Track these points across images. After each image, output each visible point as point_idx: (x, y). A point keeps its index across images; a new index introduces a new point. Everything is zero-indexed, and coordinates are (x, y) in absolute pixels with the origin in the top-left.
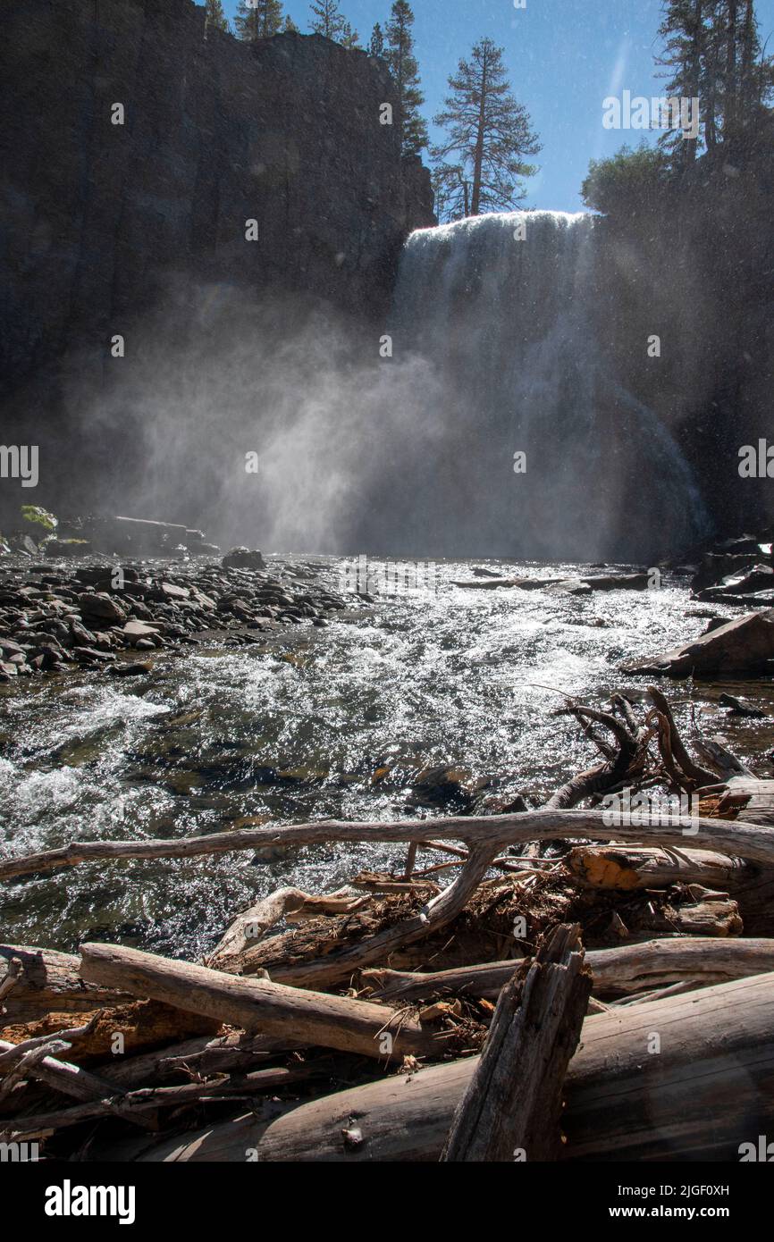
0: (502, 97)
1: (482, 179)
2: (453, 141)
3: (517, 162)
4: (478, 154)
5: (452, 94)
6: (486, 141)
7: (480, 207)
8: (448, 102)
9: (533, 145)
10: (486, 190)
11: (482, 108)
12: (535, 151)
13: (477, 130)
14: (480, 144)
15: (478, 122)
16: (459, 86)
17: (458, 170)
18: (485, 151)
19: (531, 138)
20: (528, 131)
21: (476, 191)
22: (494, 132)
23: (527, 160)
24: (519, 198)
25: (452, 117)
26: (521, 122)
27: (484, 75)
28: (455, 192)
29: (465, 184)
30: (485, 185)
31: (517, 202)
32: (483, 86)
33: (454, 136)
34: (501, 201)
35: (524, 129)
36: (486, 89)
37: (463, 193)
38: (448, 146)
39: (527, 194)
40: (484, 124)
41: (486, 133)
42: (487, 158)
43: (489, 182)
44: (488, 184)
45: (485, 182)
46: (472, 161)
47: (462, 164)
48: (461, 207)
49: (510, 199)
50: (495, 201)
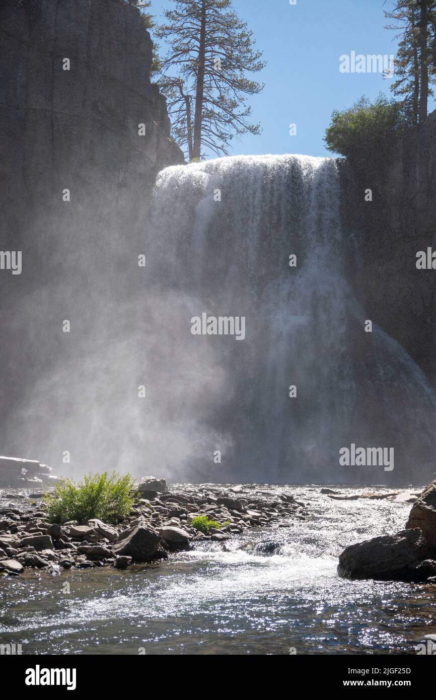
0: (223, 12)
1: (204, 94)
2: (174, 54)
3: (239, 78)
4: (200, 68)
5: (173, 6)
6: (208, 55)
7: (203, 123)
8: (168, 14)
9: (256, 62)
10: (210, 106)
11: (204, 22)
12: (259, 67)
13: (198, 44)
14: (202, 58)
15: (199, 36)
17: (179, 83)
18: (207, 66)
19: (254, 56)
20: (250, 47)
21: (199, 107)
22: (216, 48)
23: (249, 76)
24: (242, 115)
25: (171, 29)
28: (176, 107)
29: (187, 98)
30: (208, 101)
31: (241, 118)
33: (176, 49)
34: (227, 119)
35: (247, 46)
36: (207, 4)
37: (185, 106)
38: (169, 58)
39: (251, 111)
41: (209, 48)
42: (209, 73)
43: (211, 98)
44: (211, 100)
45: (208, 98)
46: (193, 76)
47: (183, 77)
48: (182, 122)
49: (233, 115)
50: (219, 118)
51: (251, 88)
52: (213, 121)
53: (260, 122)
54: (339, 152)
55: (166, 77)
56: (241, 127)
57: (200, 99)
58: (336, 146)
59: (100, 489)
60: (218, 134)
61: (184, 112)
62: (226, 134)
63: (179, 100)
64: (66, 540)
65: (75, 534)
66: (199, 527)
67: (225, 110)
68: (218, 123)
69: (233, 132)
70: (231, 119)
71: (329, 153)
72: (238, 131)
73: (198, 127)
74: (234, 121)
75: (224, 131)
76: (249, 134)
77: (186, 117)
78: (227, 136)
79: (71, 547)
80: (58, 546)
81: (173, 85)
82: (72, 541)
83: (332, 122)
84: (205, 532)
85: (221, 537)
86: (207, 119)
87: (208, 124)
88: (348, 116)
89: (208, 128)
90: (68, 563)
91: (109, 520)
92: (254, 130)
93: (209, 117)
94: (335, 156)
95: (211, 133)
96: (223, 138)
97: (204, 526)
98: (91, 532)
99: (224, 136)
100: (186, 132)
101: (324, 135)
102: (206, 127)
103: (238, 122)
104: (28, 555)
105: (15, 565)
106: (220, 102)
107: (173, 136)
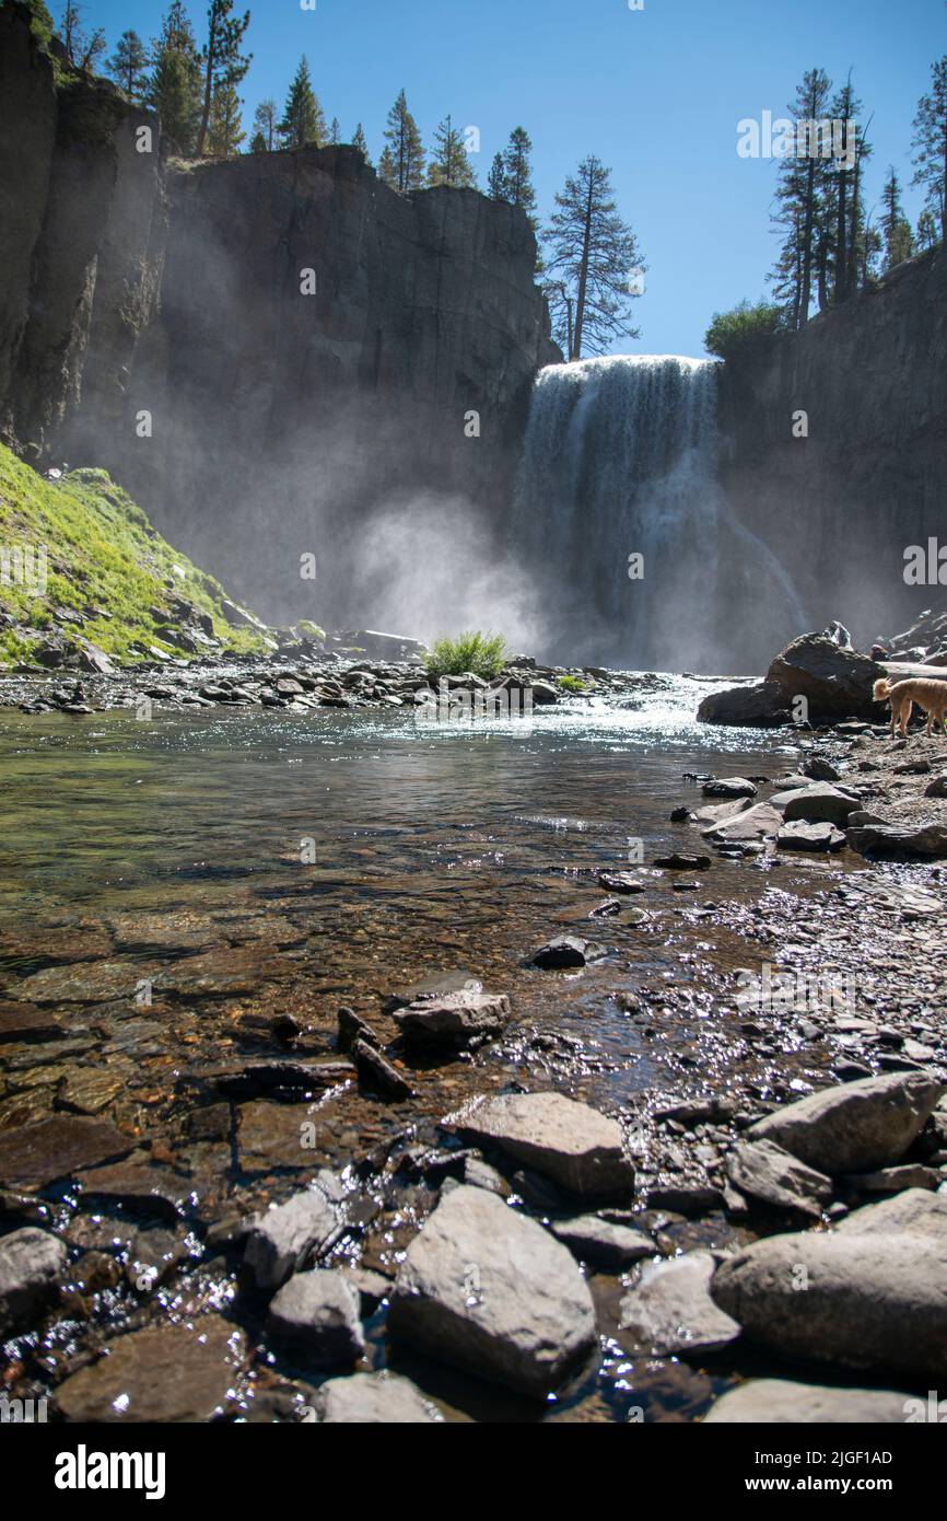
0: (608, 216)
1: (586, 297)
2: (558, 257)
3: (621, 282)
4: (582, 271)
5: (558, 210)
6: (591, 258)
7: (584, 326)
8: (554, 218)
10: (591, 309)
11: (588, 226)
13: (582, 247)
14: (585, 262)
15: (583, 240)
16: (567, 203)
17: (561, 287)
18: (590, 269)
19: (637, 260)
20: (633, 251)
21: (580, 310)
22: (600, 251)
24: (623, 318)
25: (556, 233)
26: (628, 245)
27: (590, 193)
28: (557, 310)
29: (569, 301)
30: (590, 304)
31: (621, 322)
32: (589, 204)
33: (560, 253)
34: (608, 322)
35: (630, 249)
36: (592, 208)
37: (566, 309)
38: (553, 261)
39: (631, 315)
40: (588, 243)
41: (592, 252)
42: (592, 276)
43: (593, 301)
44: (592, 303)
45: (590, 301)
46: (576, 279)
47: (565, 281)
48: (564, 325)
49: (615, 320)
50: (600, 321)
52: (593, 324)
54: (717, 354)
55: (548, 280)
56: (621, 331)
57: (582, 302)
58: (716, 348)
59: (475, 647)
60: (599, 337)
61: (566, 315)
62: (606, 338)
63: (561, 303)
66: (566, 686)
67: (606, 313)
68: (599, 326)
69: (613, 335)
70: (611, 323)
71: (708, 355)
72: (618, 335)
73: (579, 329)
74: (614, 325)
75: (604, 335)
76: (629, 337)
77: (567, 320)
78: (607, 340)
81: (555, 288)
83: (712, 324)
84: (572, 690)
85: (588, 695)
86: (588, 322)
87: (589, 327)
88: (729, 318)
89: (589, 332)
91: (481, 675)
92: (634, 334)
93: (590, 320)
94: (715, 359)
95: (591, 336)
96: (603, 341)
97: (572, 686)
98: (465, 682)
99: (603, 339)
100: (567, 335)
101: (705, 337)
102: (587, 331)
103: (619, 327)
104: (408, 695)
105: (396, 700)
106: (602, 306)
107: (554, 338)
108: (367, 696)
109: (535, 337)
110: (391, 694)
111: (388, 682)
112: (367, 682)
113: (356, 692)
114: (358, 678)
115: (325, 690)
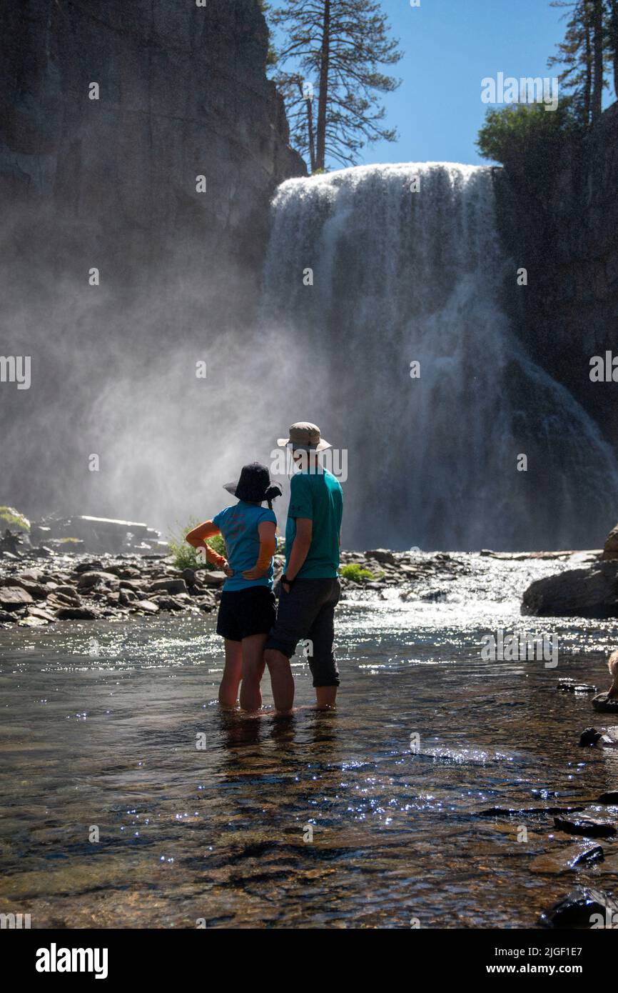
1: (329, 93)
2: (293, 44)
3: (371, 73)
4: (322, 61)
6: (332, 45)
7: (328, 128)
9: (391, 52)
10: (335, 108)
11: (327, 4)
12: (395, 59)
13: (321, 31)
14: (325, 49)
15: (322, 22)
17: (298, 81)
18: (332, 58)
19: (389, 45)
20: (384, 35)
21: (323, 108)
22: (343, 36)
23: (383, 70)
24: (375, 117)
25: (289, 14)
28: (295, 110)
30: (334, 101)
31: (373, 122)
33: (295, 38)
34: (357, 123)
35: (380, 32)
37: (305, 109)
38: (287, 49)
39: (385, 112)
40: (329, 25)
41: (334, 36)
42: (335, 67)
43: (337, 97)
44: (337, 100)
45: (333, 98)
46: (315, 71)
47: (302, 73)
48: (303, 128)
49: (365, 120)
50: (347, 121)
51: (385, 84)
52: (339, 126)
53: (396, 127)
54: (494, 159)
55: (282, 73)
56: (373, 133)
58: (491, 151)
60: (346, 141)
61: (305, 116)
62: (356, 142)
63: (299, 101)
64: (201, 586)
65: (210, 581)
67: (354, 112)
68: (346, 128)
69: (364, 138)
70: (361, 123)
71: (483, 160)
72: (370, 138)
73: (322, 133)
74: (365, 126)
75: (352, 138)
76: (384, 142)
77: (307, 121)
78: (357, 144)
79: (207, 594)
80: (192, 592)
81: (290, 82)
82: (207, 588)
83: (487, 123)
84: (358, 581)
85: (378, 586)
86: (333, 124)
87: (334, 129)
88: (506, 112)
89: (334, 135)
90: (209, 606)
92: (389, 136)
93: (335, 121)
94: (489, 164)
95: (337, 141)
96: (352, 147)
97: (356, 576)
99: (352, 144)
100: (308, 140)
101: (477, 138)
102: (331, 134)
103: (370, 128)
104: (163, 598)
105: (149, 605)
106: (349, 102)
107: (293, 145)
108: (111, 603)
109: (271, 146)
110: (141, 598)
111: (135, 583)
112: (108, 584)
113: (97, 598)
114: (97, 579)
115: (60, 598)
